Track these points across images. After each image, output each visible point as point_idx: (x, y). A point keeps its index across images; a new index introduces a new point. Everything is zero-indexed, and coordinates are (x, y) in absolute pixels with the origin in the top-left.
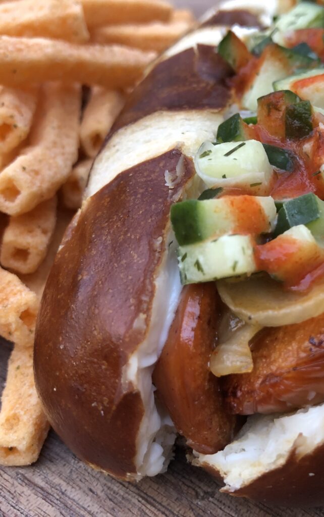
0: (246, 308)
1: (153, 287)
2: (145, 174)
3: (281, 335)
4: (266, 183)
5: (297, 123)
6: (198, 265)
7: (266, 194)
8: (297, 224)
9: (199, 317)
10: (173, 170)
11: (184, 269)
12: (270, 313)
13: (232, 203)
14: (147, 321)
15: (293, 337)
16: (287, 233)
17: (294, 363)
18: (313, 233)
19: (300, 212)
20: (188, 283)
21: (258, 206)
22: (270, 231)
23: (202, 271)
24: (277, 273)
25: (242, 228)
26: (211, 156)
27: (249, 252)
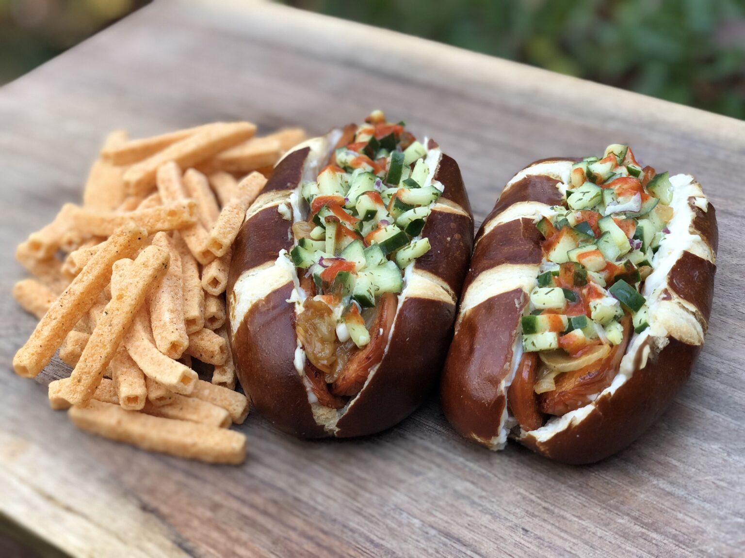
0: (553, 363)
1: (512, 352)
2: (504, 299)
3: (567, 376)
4: (563, 308)
5: (580, 279)
6: (533, 344)
7: (564, 313)
8: (577, 328)
9: (531, 367)
10: (519, 299)
11: (525, 345)
12: (564, 364)
13: (549, 318)
14: (510, 366)
15: (573, 377)
16: (572, 332)
17: (573, 386)
18: (584, 333)
19: (578, 323)
20: (527, 351)
21: (560, 319)
22: (565, 331)
23: (535, 346)
24: (567, 349)
25: (553, 329)
26: (538, 294)
27: (556, 339)
